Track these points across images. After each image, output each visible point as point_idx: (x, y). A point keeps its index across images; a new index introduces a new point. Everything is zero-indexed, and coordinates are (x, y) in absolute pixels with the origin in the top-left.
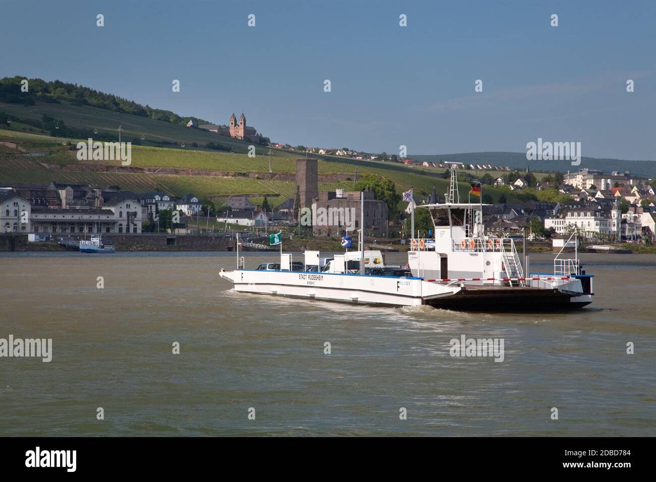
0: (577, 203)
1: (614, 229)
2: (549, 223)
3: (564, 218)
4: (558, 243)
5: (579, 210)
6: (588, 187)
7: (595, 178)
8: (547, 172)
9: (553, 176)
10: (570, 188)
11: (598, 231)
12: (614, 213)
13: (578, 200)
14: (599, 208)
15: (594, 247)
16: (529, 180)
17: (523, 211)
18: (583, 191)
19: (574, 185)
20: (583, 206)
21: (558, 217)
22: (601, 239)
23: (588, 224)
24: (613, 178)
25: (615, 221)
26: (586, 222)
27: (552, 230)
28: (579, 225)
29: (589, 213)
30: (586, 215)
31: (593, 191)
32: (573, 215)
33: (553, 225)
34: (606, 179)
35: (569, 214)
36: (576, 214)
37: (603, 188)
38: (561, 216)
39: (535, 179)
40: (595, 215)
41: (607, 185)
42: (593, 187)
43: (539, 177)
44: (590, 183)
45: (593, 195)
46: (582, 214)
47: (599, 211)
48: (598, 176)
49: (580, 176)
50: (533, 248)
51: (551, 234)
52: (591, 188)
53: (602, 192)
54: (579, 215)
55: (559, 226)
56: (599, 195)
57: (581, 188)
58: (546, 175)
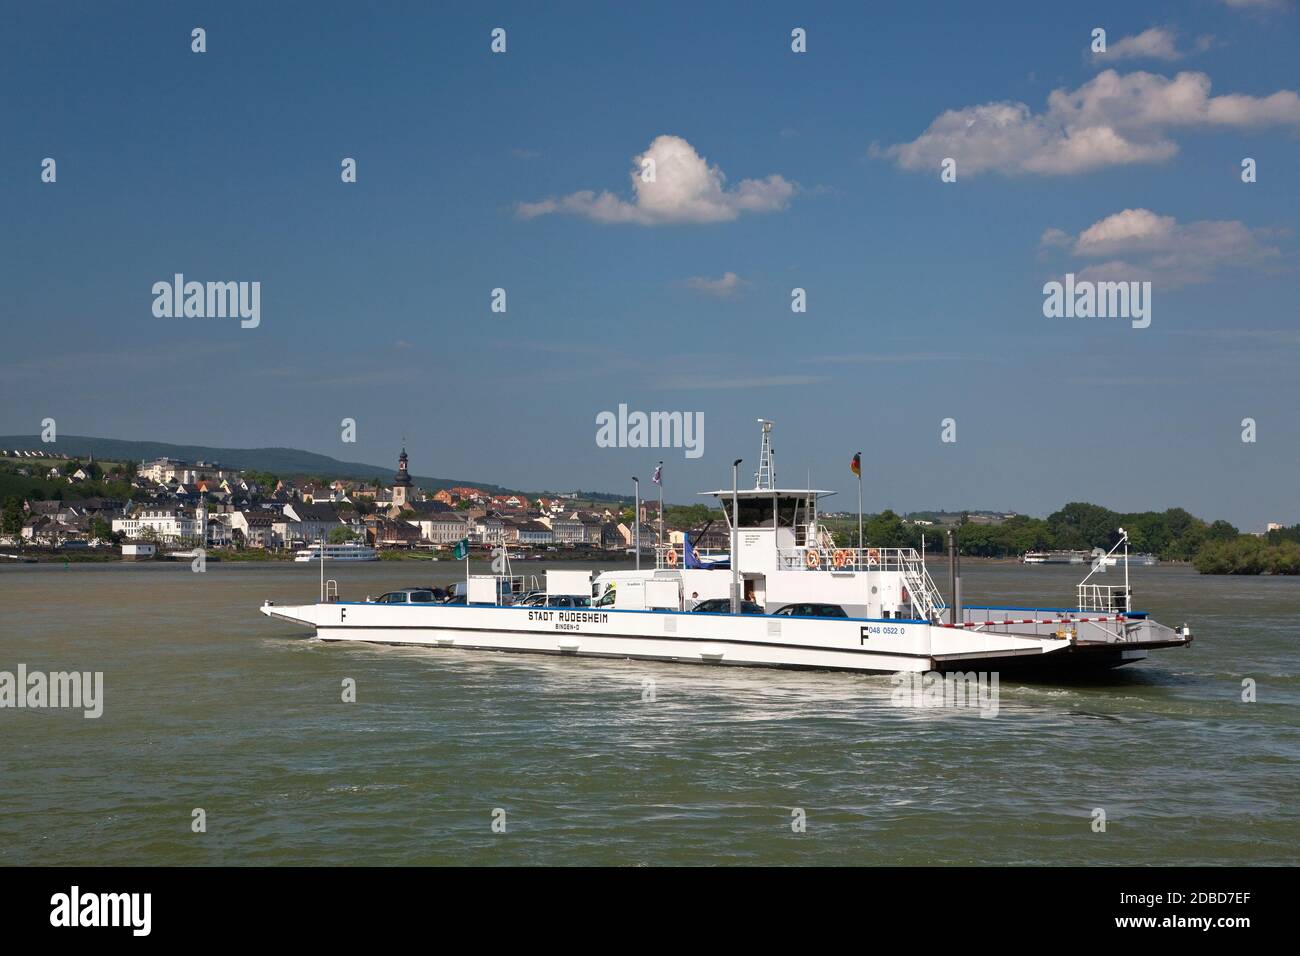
0: (154, 500)
1: (199, 531)
2: (117, 525)
3: (137, 518)
4: (129, 550)
5: (156, 509)
6: (168, 480)
7: (176, 470)
8: (116, 462)
9: (124, 466)
10: (145, 481)
11: (179, 534)
12: (199, 512)
13: (155, 496)
14: (181, 506)
15: (174, 554)
16: (92, 470)
17: (84, 510)
18: (162, 485)
19: (151, 478)
20: (161, 500)
21: (130, 518)
22: (183, 544)
23: (167, 526)
24: (198, 469)
25: (201, 522)
26: (164, 524)
27: (122, 534)
28: (156, 527)
29: (168, 513)
30: (164, 515)
31: (174, 485)
32: (148, 515)
33: (123, 528)
34: (190, 470)
35: (144, 513)
36: (152, 513)
37: (186, 482)
38: (134, 516)
39: (100, 470)
40: (176, 515)
41: (191, 478)
42: (174, 480)
43: (106, 467)
44: (170, 475)
45: (174, 490)
46: (160, 513)
47: (181, 509)
48: (180, 466)
49: (158, 467)
50: (98, 556)
51: (120, 538)
52: (171, 482)
53: (184, 486)
54: (156, 515)
55: (130, 528)
56: (181, 490)
57: (159, 481)
58: (116, 465)
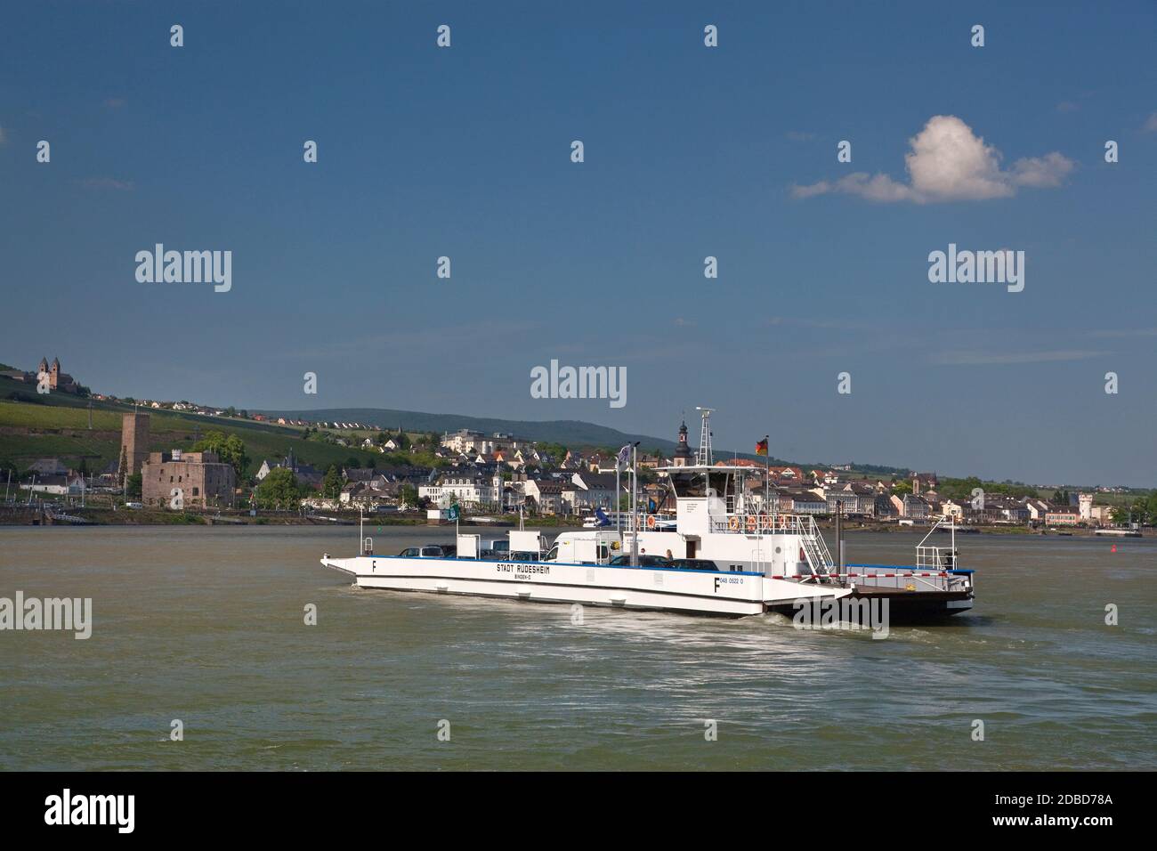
0: (455, 469)
1: (496, 498)
2: (423, 492)
3: (440, 485)
4: (433, 515)
5: (457, 477)
6: (468, 450)
7: (475, 440)
8: (422, 433)
9: (429, 437)
10: (448, 451)
11: (478, 500)
12: (496, 480)
13: (457, 465)
14: (480, 474)
15: (474, 519)
16: (401, 441)
17: (394, 478)
18: (462, 454)
19: (453, 448)
20: (463, 470)
21: (434, 485)
22: (481, 510)
23: (468, 492)
24: (495, 440)
25: (497, 489)
26: (465, 490)
27: (427, 499)
28: (457, 494)
29: (468, 480)
30: (465, 483)
31: (473, 455)
32: (450, 482)
33: (428, 494)
34: (488, 441)
35: (446, 480)
36: (454, 481)
37: (484, 452)
38: (438, 484)
39: (408, 441)
40: (475, 483)
41: (488, 448)
42: (473, 450)
43: (413, 438)
44: (470, 445)
45: (473, 459)
46: (461, 480)
47: (479, 478)
48: (479, 438)
49: (459, 438)
50: (406, 520)
51: (426, 504)
52: (471, 451)
53: (482, 455)
54: (457, 483)
55: (435, 495)
56: (479, 459)
57: (460, 452)
58: (421, 436)
